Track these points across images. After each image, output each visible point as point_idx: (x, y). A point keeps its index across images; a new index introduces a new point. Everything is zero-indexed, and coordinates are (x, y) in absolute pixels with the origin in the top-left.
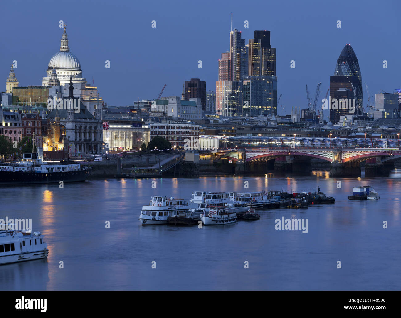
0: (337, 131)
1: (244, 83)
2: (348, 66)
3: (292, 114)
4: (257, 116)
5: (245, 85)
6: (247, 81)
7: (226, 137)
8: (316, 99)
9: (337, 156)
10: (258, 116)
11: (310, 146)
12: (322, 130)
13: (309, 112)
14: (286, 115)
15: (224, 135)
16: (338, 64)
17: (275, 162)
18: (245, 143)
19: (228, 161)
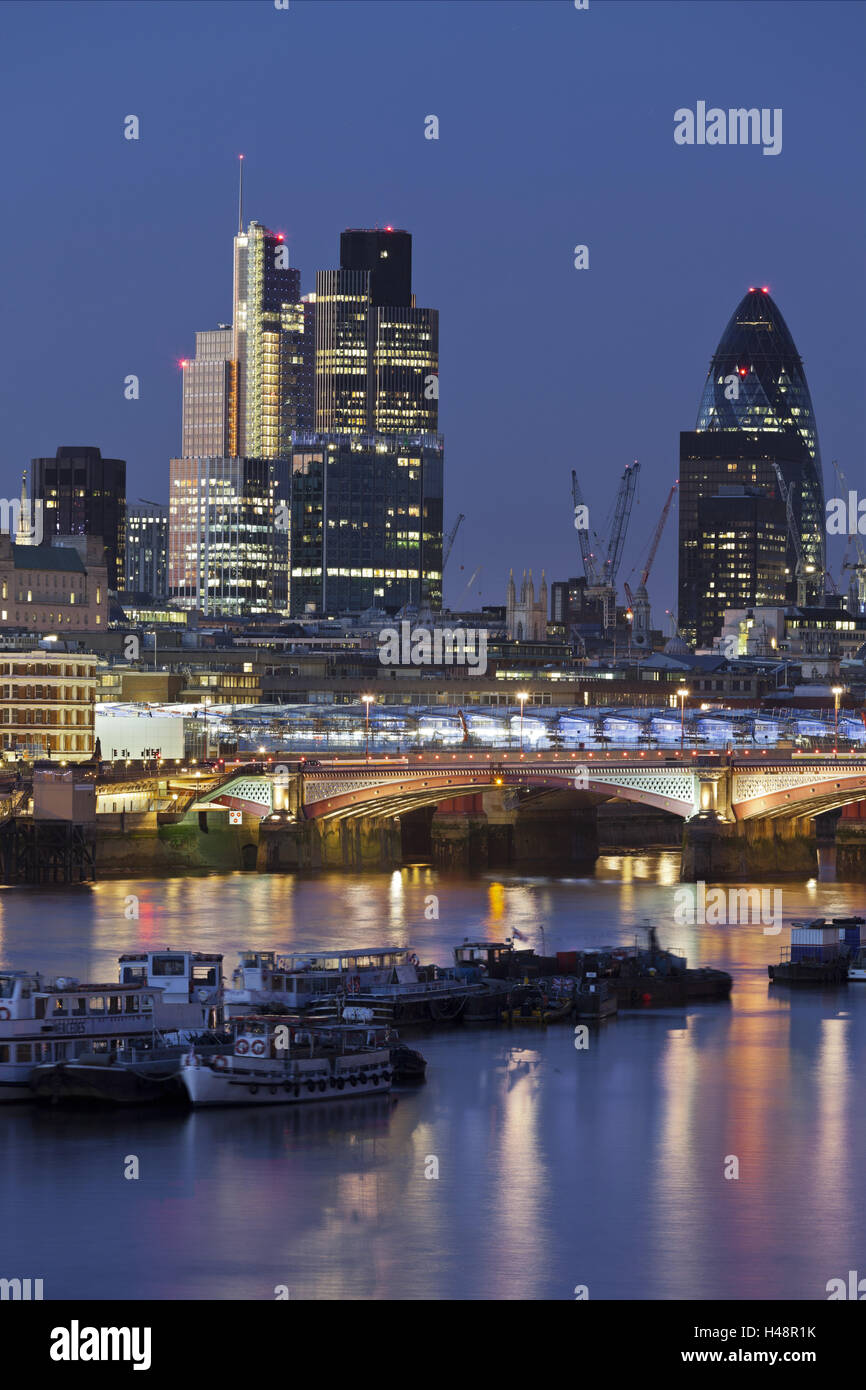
0: (708, 678)
1: (296, 467)
2: (760, 387)
3: (509, 605)
4: (354, 613)
5: (299, 475)
6: (308, 458)
7: (217, 709)
8: (616, 536)
9: (711, 790)
10: (359, 613)
11: (591, 744)
12: (644, 673)
13: (586, 593)
14: (484, 609)
15: (208, 702)
16: (711, 380)
17: (434, 820)
18: (299, 735)
19: (225, 815)
